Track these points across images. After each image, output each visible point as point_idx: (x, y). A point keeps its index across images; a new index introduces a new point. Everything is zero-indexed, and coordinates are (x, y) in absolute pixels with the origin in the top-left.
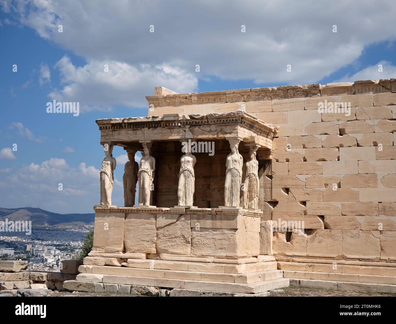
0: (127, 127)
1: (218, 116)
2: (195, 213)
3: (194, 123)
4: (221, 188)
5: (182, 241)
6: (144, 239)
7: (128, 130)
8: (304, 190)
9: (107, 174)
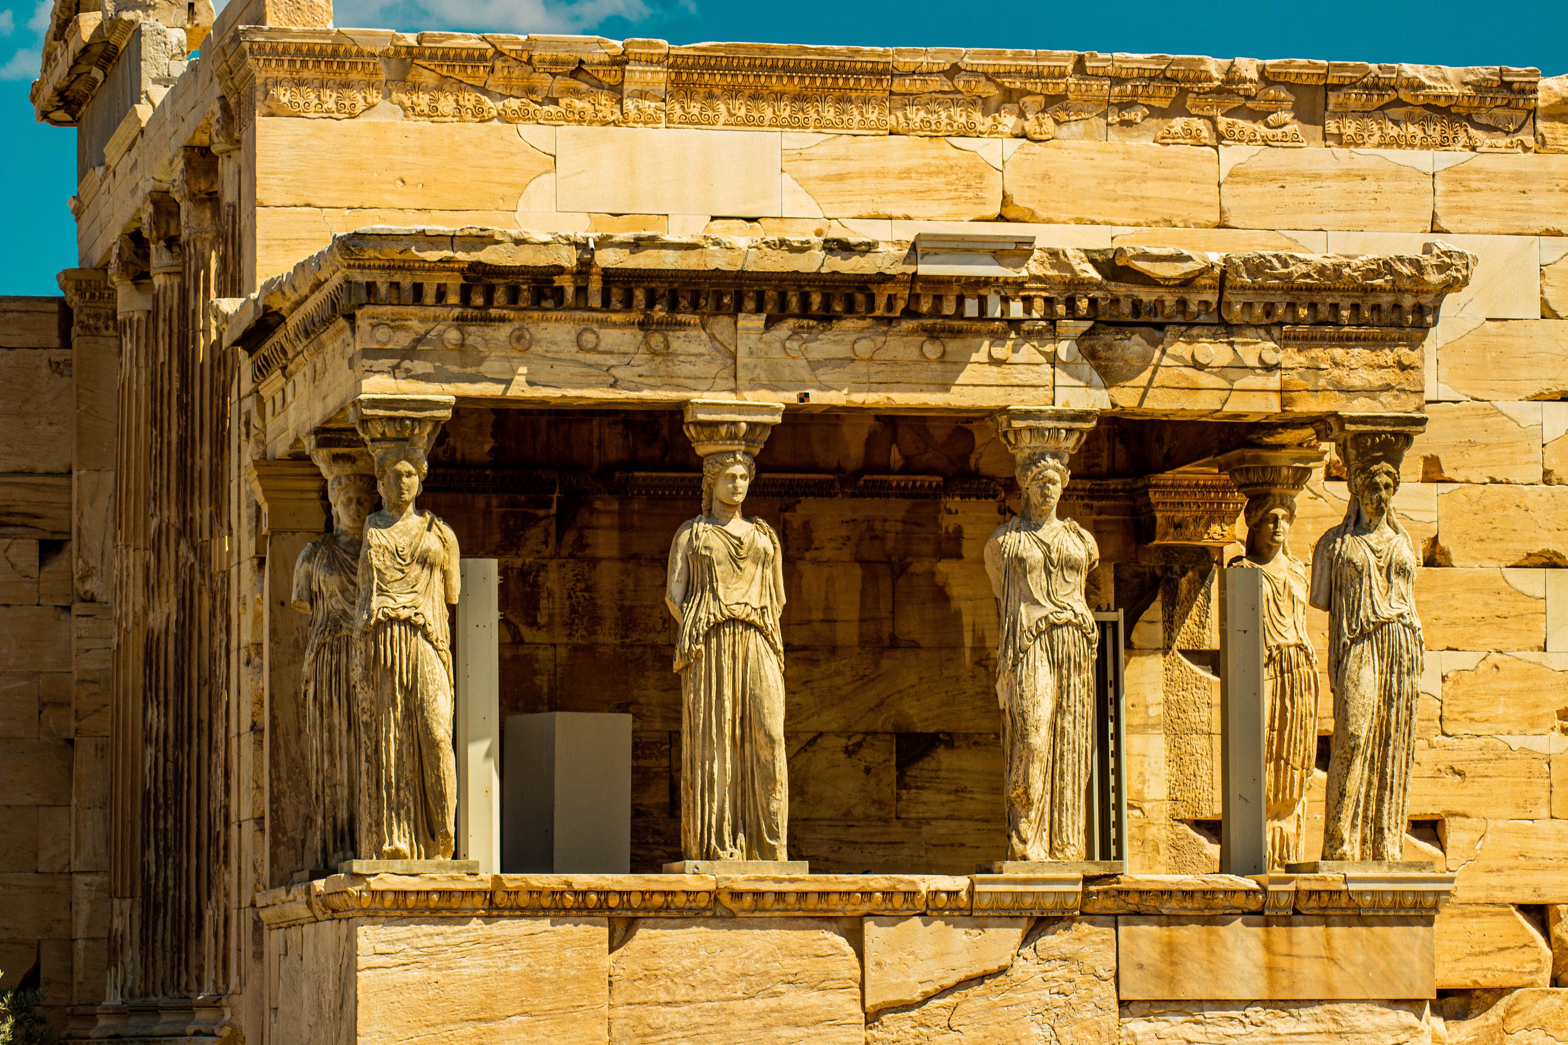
0: (592, 301)
1: (1308, 275)
2: (1151, 903)
3: (1126, 308)
4: (867, 733)
7: (603, 324)
8: (1431, 746)
9: (426, 636)
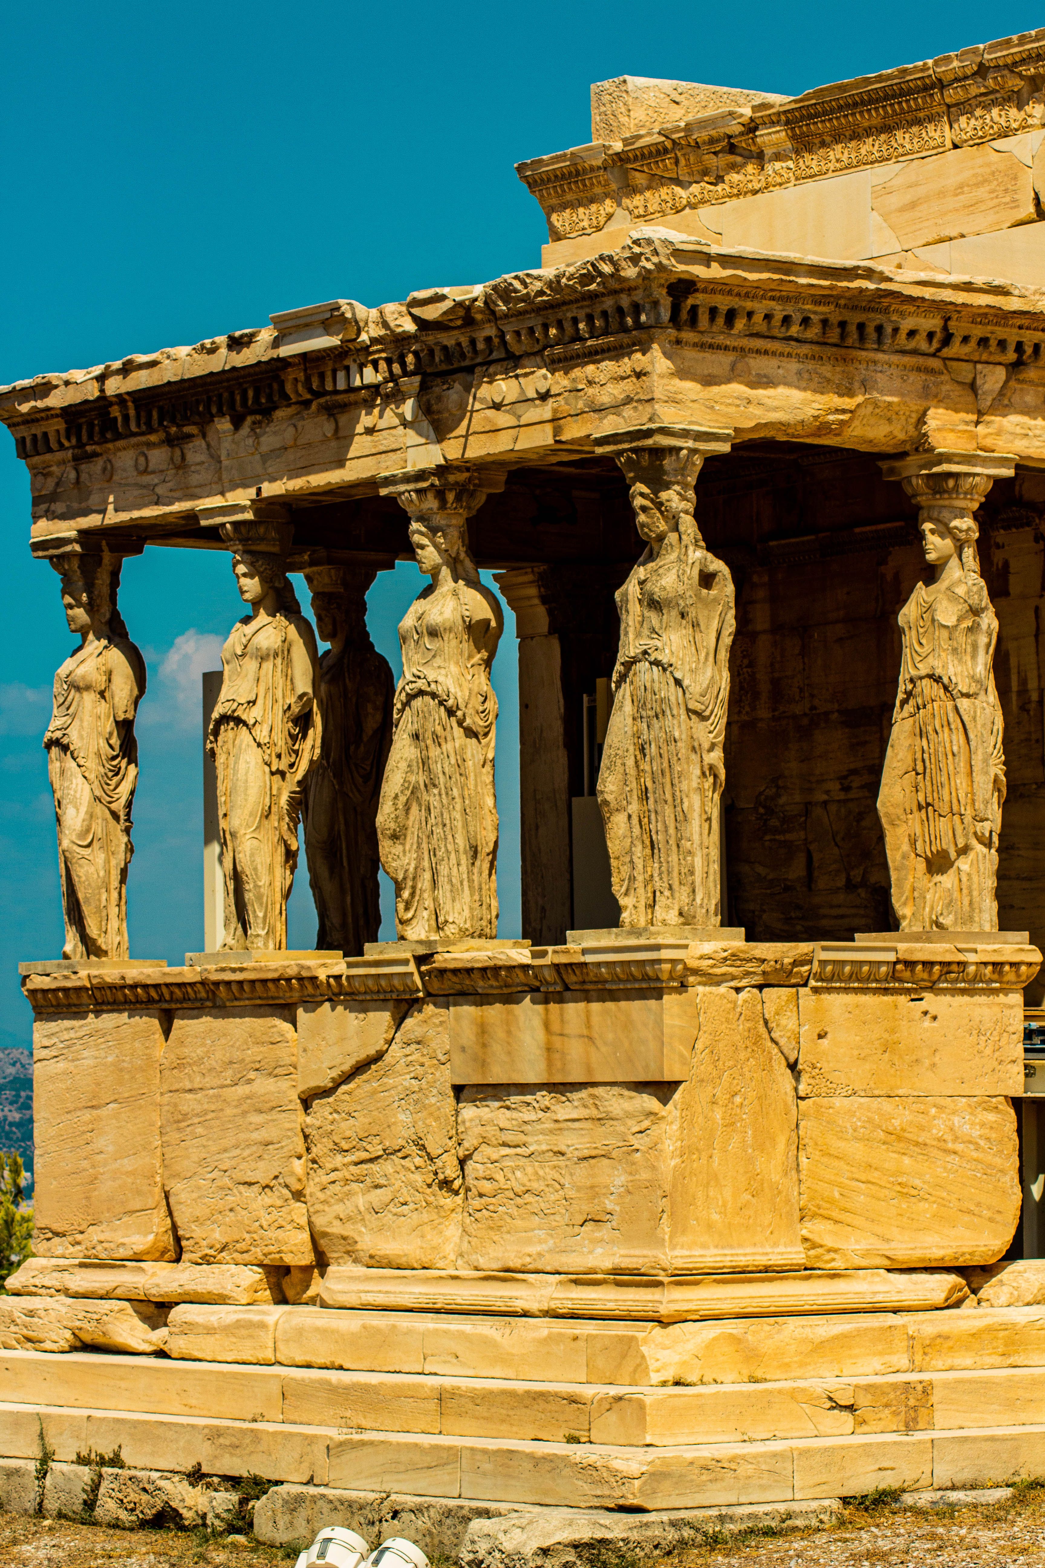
0: (133, 428)
3: (439, 356)
5: (418, 1178)
6: (250, 1177)
7: (150, 445)
